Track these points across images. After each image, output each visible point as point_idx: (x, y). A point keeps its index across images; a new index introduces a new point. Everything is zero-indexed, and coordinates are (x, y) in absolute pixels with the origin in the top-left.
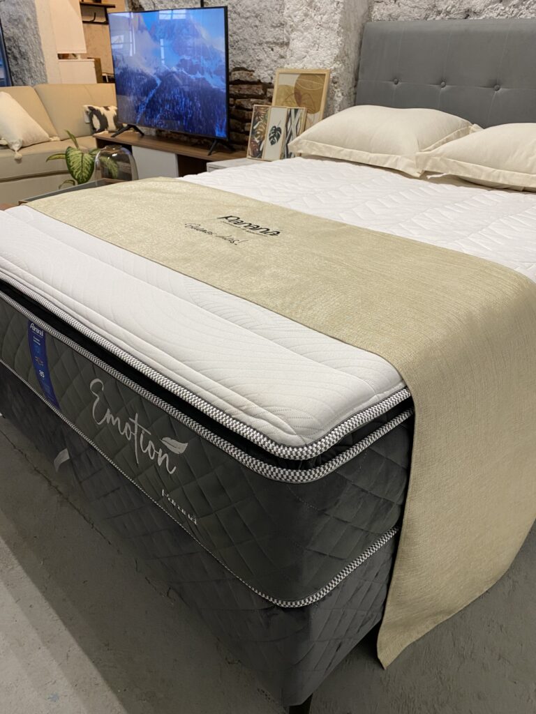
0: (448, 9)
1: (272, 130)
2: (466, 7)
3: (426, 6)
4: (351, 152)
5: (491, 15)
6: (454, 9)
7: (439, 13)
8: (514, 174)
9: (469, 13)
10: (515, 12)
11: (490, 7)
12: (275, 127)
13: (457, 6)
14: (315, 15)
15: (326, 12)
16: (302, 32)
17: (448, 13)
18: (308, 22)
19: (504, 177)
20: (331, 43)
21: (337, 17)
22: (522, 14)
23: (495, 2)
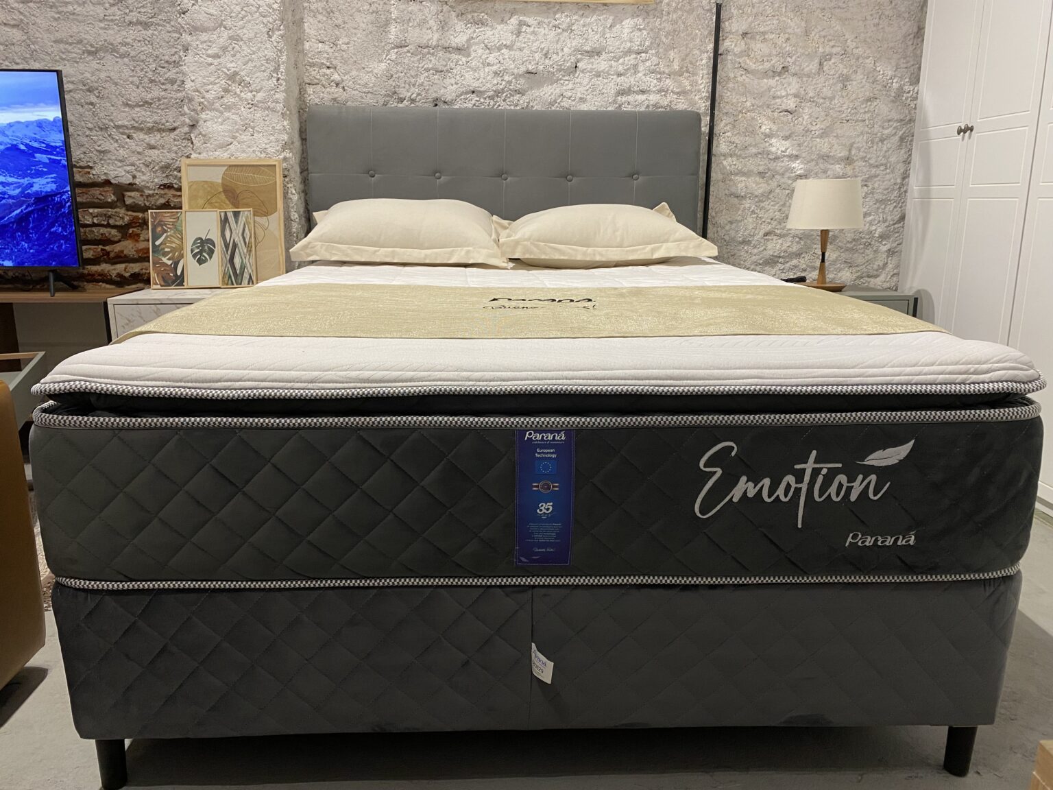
0: (412, 97)
1: (194, 243)
2: (434, 95)
3: (383, 92)
4: (393, 251)
5: (465, 105)
6: (420, 97)
7: (401, 100)
8: (608, 250)
9: (438, 103)
10: (491, 104)
11: (462, 97)
12: (201, 239)
13: (423, 94)
14: (241, 92)
15: (261, 89)
16: (222, 113)
17: (413, 101)
18: (229, 99)
19: (601, 255)
20: (273, 127)
21: (280, 96)
22: (499, 106)
23: (467, 93)
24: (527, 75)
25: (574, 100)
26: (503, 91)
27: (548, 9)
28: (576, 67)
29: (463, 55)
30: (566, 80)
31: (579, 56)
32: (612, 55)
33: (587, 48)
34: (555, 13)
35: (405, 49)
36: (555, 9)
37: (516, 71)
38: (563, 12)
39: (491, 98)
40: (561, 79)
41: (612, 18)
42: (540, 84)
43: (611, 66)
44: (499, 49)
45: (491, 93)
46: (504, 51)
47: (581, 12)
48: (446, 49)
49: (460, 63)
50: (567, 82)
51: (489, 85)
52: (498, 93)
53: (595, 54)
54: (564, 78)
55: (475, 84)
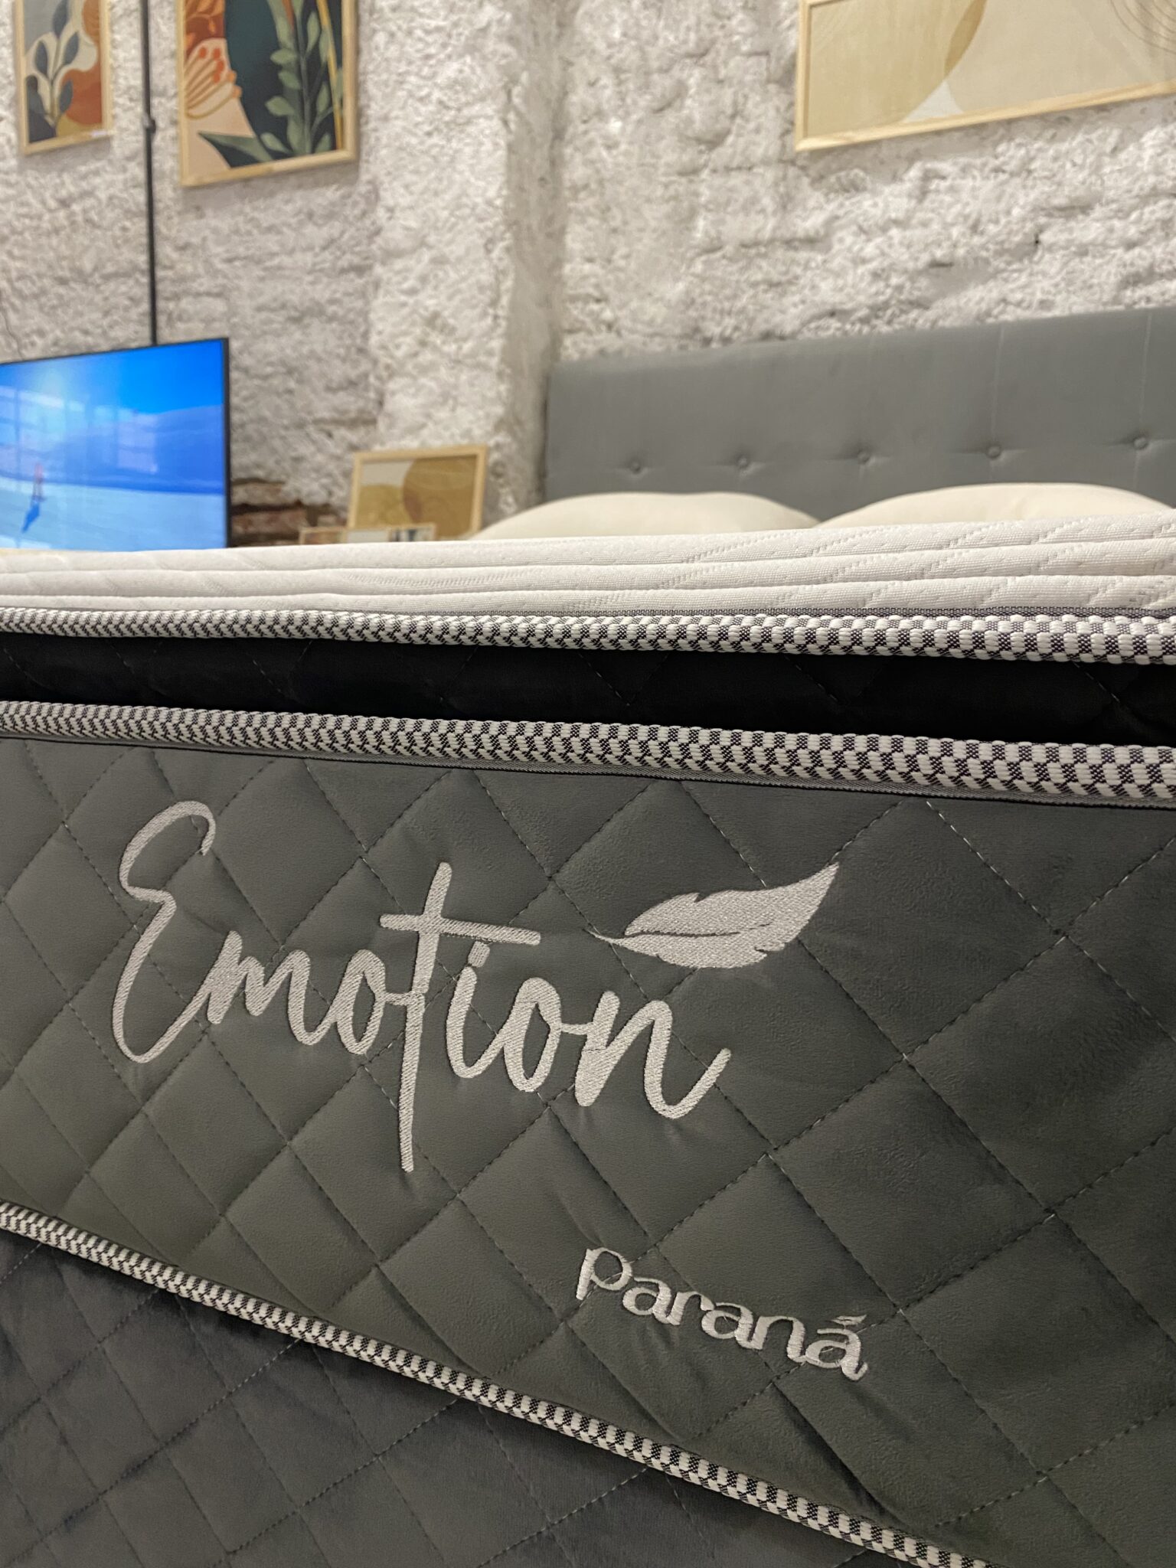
0: (725, 335)
5: (818, 337)
6: (738, 332)
10: (865, 331)
11: (813, 324)
14: (444, 342)
15: (469, 335)
16: (414, 378)
20: (484, 396)
21: (496, 344)
23: (820, 317)
24: (934, 271)
25: (1029, 307)
26: (886, 305)
27: (983, 139)
28: (1037, 242)
29: (820, 251)
30: (1015, 271)
31: (1042, 220)
32: (1114, 206)
33: (1060, 201)
34: (996, 144)
35: (718, 254)
36: (997, 137)
37: (911, 265)
38: (1011, 139)
39: (864, 321)
40: (1004, 270)
41: (1116, 133)
42: (960, 285)
43: (1111, 230)
44: (884, 230)
45: (863, 313)
46: (894, 232)
47: (1049, 133)
48: (790, 243)
49: (813, 265)
50: (1015, 275)
51: (862, 298)
52: (877, 310)
53: (1077, 211)
54: (1010, 268)
55: (835, 299)
